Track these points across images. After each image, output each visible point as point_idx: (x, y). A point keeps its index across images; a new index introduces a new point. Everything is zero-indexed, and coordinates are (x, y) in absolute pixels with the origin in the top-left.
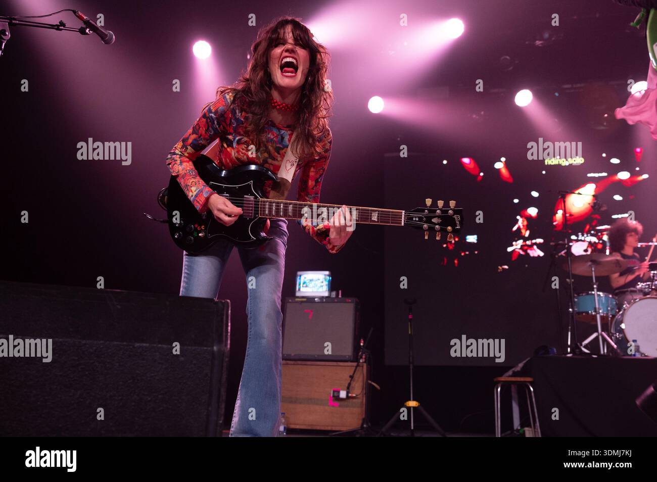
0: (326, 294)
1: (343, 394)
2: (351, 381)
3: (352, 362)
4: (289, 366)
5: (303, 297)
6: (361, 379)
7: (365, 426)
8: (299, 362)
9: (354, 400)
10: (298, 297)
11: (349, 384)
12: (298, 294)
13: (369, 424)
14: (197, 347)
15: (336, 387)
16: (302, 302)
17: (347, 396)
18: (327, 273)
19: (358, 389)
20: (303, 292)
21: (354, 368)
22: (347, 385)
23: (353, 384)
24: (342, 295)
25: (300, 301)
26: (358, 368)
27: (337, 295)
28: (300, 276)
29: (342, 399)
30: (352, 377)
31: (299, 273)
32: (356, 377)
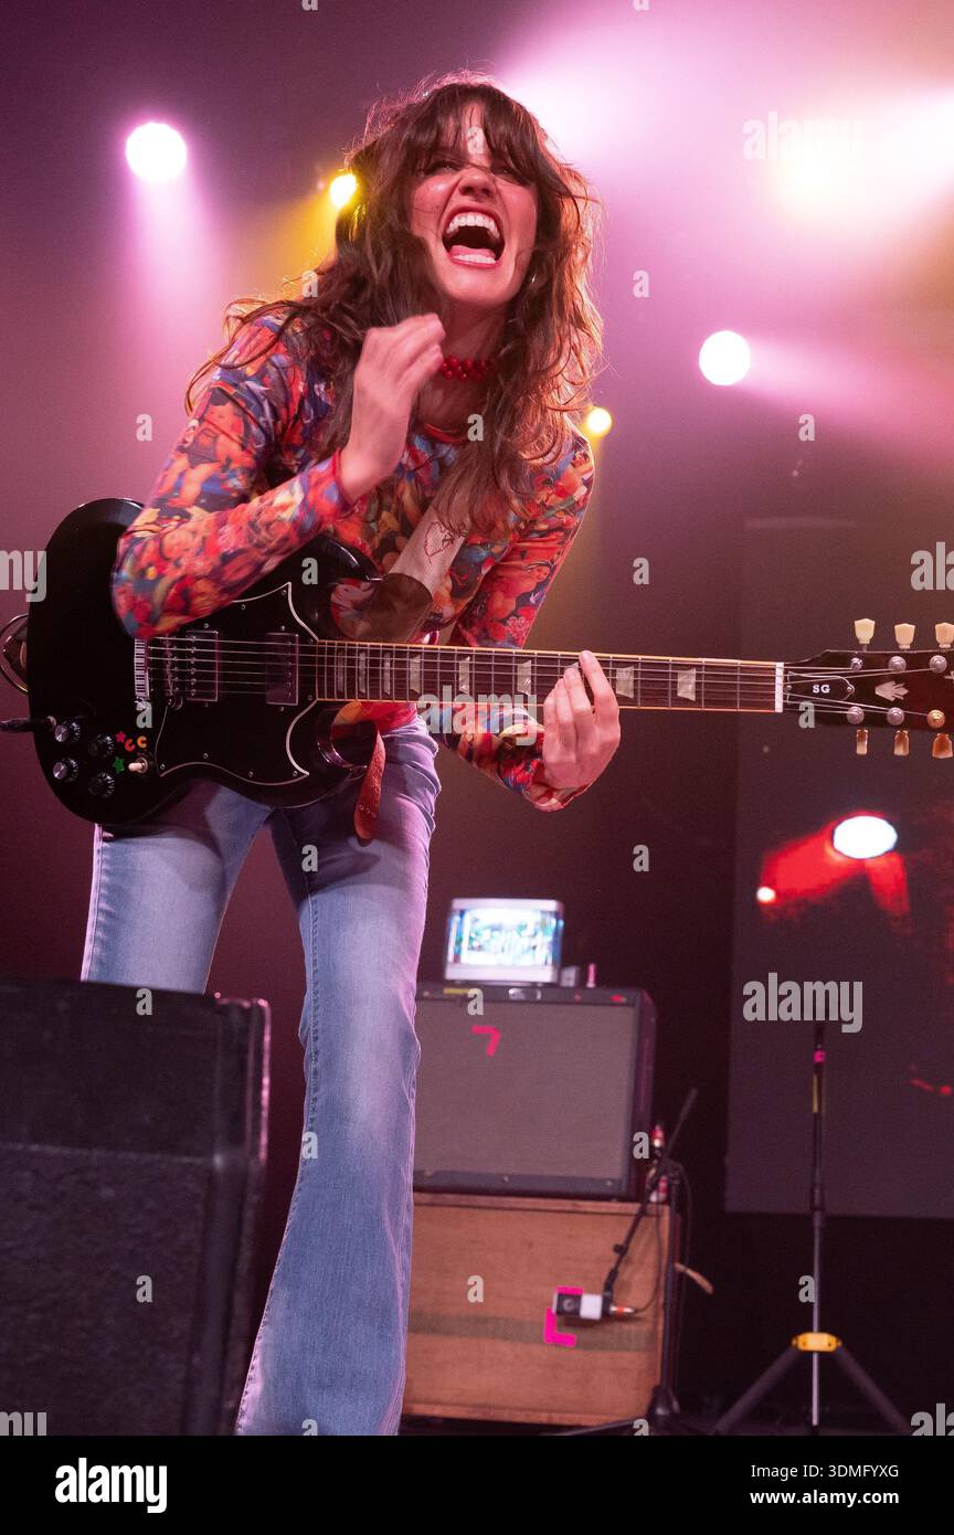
0: (546, 975)
1: (591, 1306)
2: (619, 1262)
3: (623, 1199)
5: (470, 984)
6: (651, 1258)
7: (660, 1411)
8: (450, 1198)
9: (626, 1327)
10: (452, 983)
11: (613, 1274)
12: (452, 973)
13: (676, 1405)
14: (158, 1157)
15: (570, 1283)
16: (464, 999)
17: (605, 1312)
18: (551, 905)
19: (641, 1290)
20: (469, 966)
21: (629, 1222)
22: (605, 1276)
23: (625, 1274)
24: (597, 981)
25: (458, 996)
26: (644, 1219)
27: (582, 979)
28: (462, 913)
29: (589, 1324)
30: (621, 1250)
31: (458, 904)
32: (637, 1249)
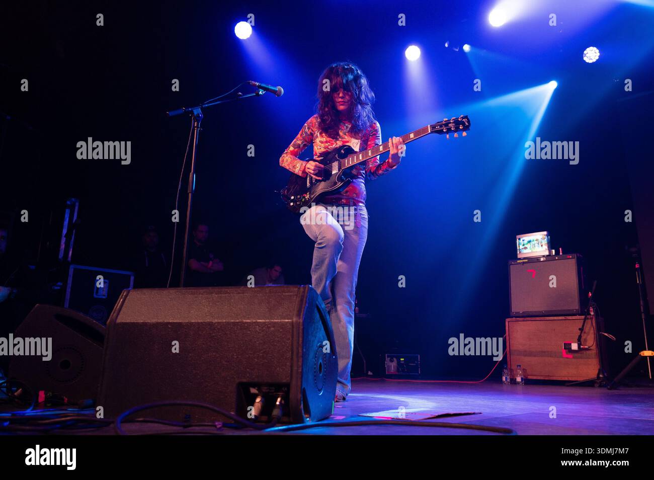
0: (547, 253)
1: (574, 346)
2: (581, 333)
3: (580, 315)
4: (520, 322)
5: (525, 258)
6: (592, 331)
7: (601, 376)
9: (588, 352)
10: (520, 259)
11: (580, 337)
12: (519, 256)
13: (606, 374)
15: (567, 340)
16: (524, 263)
17: (579, 347)
18: (545, 233)
19: (590, 340)
20: (525, 253)
21: (582, 321)
22: (577, 337)
23: (584, 337)
24: (562, 252)
25: (521, 262)
26: (587, 320)
27: (557, 253)
28: (519, 239)
29: (575, 351)
30: (581, 330)
31: (518, 237)
32: (587, 329)
